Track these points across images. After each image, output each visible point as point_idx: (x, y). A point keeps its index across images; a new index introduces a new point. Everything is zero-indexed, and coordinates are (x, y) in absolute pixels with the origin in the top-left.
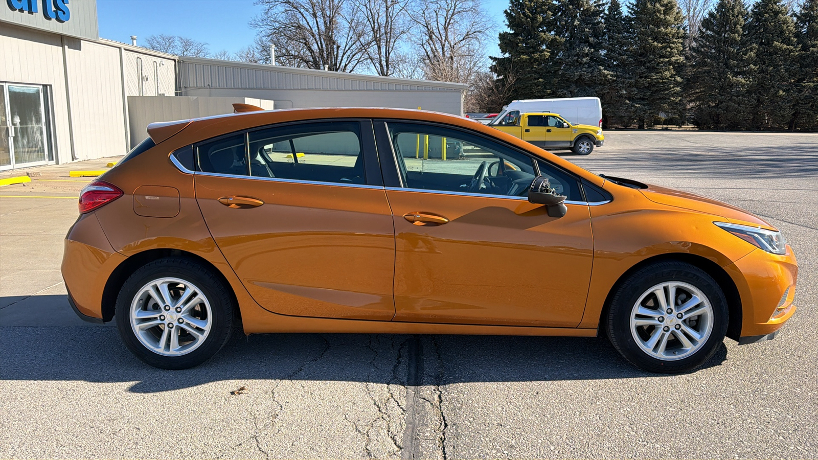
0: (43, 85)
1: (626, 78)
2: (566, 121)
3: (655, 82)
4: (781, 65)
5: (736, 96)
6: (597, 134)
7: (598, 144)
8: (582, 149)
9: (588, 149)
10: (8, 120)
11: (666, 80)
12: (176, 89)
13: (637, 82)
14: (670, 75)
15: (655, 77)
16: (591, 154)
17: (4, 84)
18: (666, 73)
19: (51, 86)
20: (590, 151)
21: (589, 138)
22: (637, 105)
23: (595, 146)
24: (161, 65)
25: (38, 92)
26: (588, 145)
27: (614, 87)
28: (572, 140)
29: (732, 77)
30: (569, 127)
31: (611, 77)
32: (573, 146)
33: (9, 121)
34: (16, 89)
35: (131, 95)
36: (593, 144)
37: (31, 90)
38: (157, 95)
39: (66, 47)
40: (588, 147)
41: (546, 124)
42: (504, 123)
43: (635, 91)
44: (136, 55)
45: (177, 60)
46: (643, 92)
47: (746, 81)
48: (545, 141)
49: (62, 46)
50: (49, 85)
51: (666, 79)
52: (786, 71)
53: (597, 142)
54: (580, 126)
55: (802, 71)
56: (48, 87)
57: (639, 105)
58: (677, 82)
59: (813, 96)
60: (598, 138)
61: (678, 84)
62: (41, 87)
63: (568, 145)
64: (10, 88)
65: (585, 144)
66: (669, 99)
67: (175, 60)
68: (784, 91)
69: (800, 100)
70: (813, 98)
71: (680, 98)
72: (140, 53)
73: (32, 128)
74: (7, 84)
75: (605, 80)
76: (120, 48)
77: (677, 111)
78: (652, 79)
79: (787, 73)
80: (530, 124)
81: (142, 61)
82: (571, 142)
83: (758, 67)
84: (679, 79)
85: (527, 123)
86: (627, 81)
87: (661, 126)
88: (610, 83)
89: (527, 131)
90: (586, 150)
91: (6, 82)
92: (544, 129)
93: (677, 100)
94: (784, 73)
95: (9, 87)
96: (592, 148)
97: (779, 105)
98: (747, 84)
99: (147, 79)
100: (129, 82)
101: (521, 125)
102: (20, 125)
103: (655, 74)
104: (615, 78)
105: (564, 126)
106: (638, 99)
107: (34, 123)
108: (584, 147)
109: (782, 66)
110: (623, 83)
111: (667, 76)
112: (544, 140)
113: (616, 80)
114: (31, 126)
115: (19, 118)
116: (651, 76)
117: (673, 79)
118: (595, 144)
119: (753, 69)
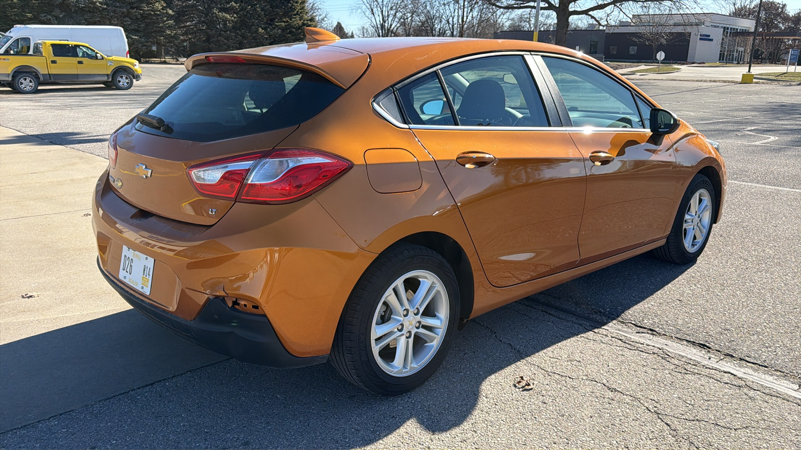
1: (117, 7)
2: (98, 52)
3: (147, 14)
4: (256, 5)
5: (224, 31)
6: (135, 67)
7: (137, 77)
8: (121, 83)
9: (128, 83)
11: (158, 13)
13: (129, 12)
14: (161, 7)
15: (146, 9)
16: (131, 88)
18: (157, 5)
20: (130, 85)
21: (125, 71)
22: (134, 37)
23: (134, 80)
26: (127, 78)
27: (105, 15)
28: (109, 73)
29: (218, 13)
30: (103, 58)
31: (100, 5)
32: (110, 80)
36: (132, 77)
40: (127, 81)
41: (76, 55)
42: (12, 52)
43: (128, 21)
46: (136, 23)
47: (231, 17)
48: (78, 74)
51: (157, 11)
52: (262, 10)
53: (136, 75)
54: (114, 58)
55: (274, 12)
57: (136, 37)
58: (169, 14)
59: (286, 35)
60: (136, 71)
61: (170, 17)
63: (105, 79)
65: (124, 78)
66: (164, 32)
68: (262, 29)
69: (277, 38)
70: (286, 36)
71: (175, 32)
75: (94, 7)
77: (174, 45)
78: (144, 10)
79: (263, 12)
80: (55, 55)
82: (108, 75)
83: (238, 5)
84: (170, 12)
85: (52, 53)
86: (118, 10)
87: (159, 59)
88: (99, 11)
89: (54, 62)
90: (125, 84)
92: (74, 60)
93: (173, 34)
94: (260, 11)
96: (132, 82)
97: (261, 42)
98: (232, 21)
101: (44, 55)
103: (146, 5)
104: (105, 7)
105: (98, 58)
106: (132, 30)
108: (123, 81)
109: (258, 6)
110: (114, 12)
111: (158, 8)
112: (76, 73)
113: (106, 9)
116: (142, 7)
117: (165, 11)
118: (134, 78)
119: (235, 7)
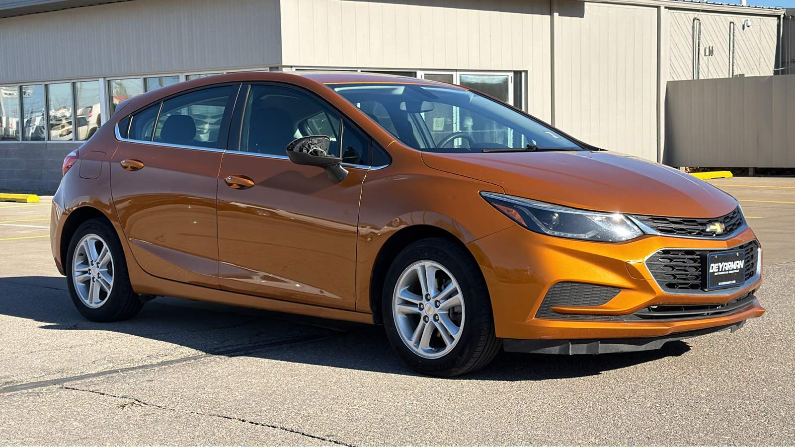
0: (516, 72)
10: (454, 122)
12: (777, 66)
17: (454, 73)
19: (526, 72)
24: (746, 27)
25: (506, 82)
33: (456, 123)
34: (471, 79)
35: (676, 79)
37: (496, 79)
38: (731, 77)
39: (556, 15)
44: (692, 15)
45: (782, 16)
49: (550, 15)
50: (524, 71)
56: (523, 74)
62: (512, 74)
64: (462, 78)
67: (779, 17)
72: (698, 11)
73: (491, 133)
74: (459, 73)
76: (658, 7)
81: (700, 23)
91: (456, 70)
95: (460, 76)
99: (711, 52)
100: (673, 59)
102: (473, 129)
107: (495, 127)
114: (489, 131)
115: (471, 120)
